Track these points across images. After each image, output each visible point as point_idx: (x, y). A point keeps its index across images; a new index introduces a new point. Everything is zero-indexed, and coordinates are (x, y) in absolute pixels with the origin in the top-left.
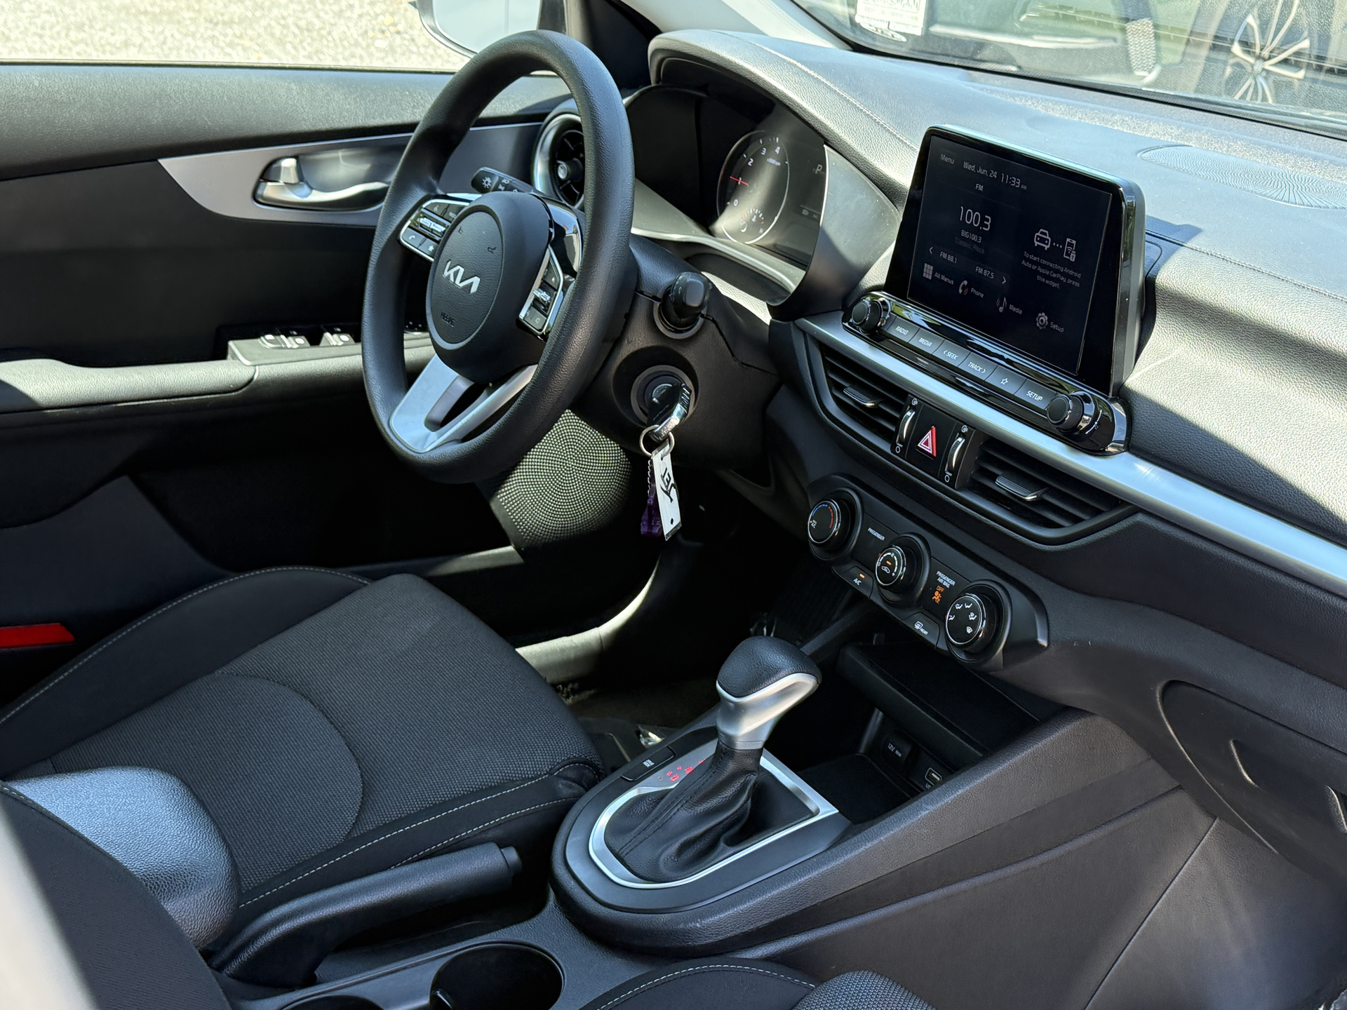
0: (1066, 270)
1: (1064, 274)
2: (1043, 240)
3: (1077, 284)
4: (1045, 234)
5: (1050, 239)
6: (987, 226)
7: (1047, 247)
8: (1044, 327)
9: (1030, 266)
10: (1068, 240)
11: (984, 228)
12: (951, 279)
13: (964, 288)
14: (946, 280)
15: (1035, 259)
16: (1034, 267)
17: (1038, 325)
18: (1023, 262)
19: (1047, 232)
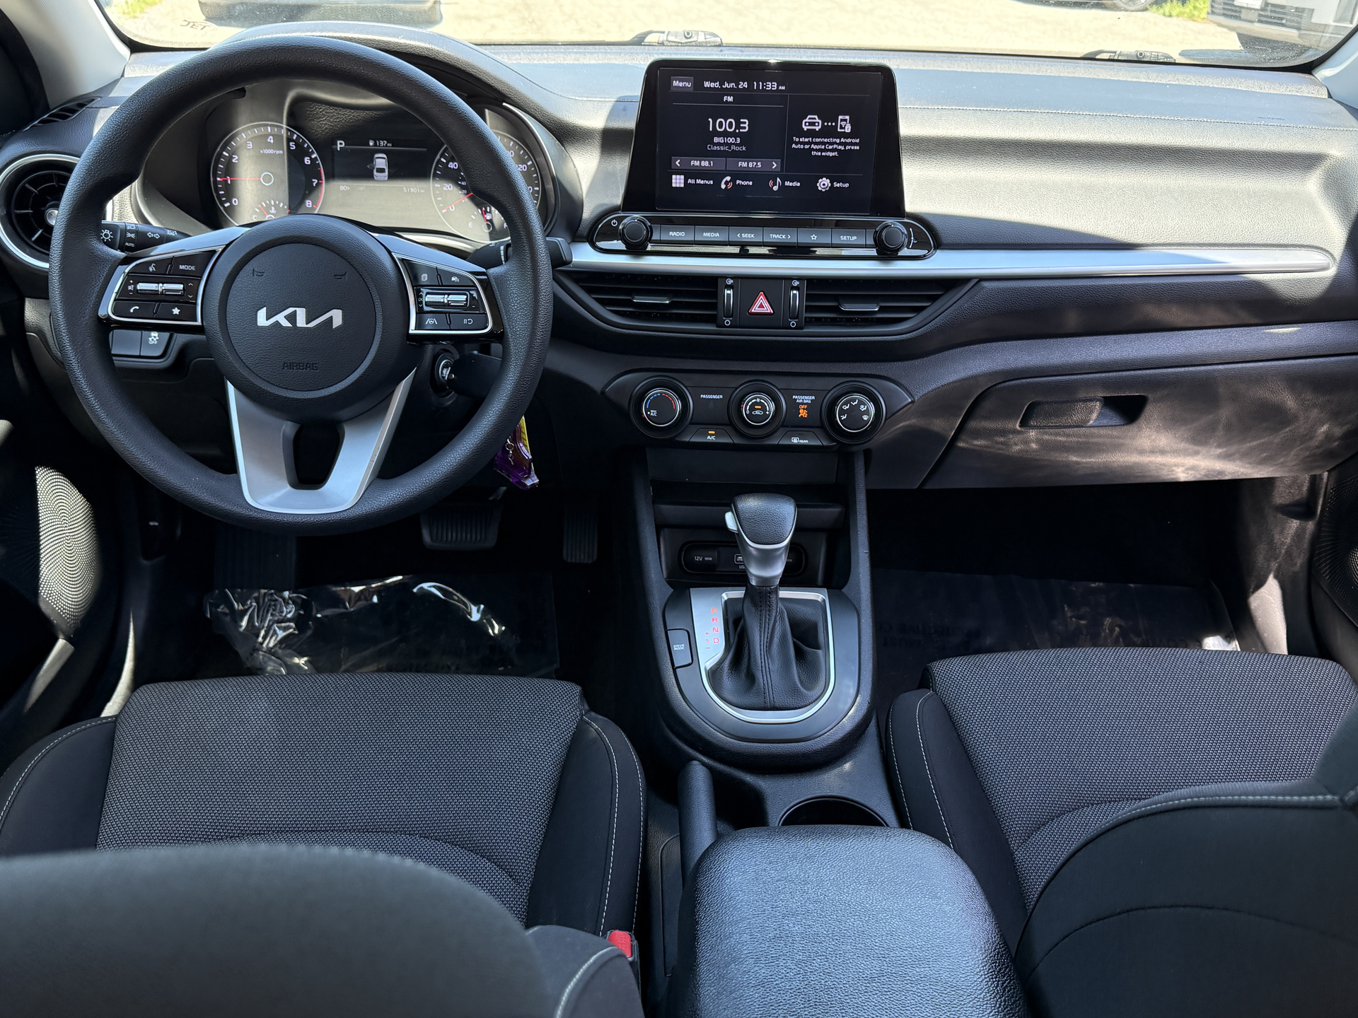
0: (843, 140)
1: (840, 144)
2: (813, 124)
3: (858, 148)
4: (815, 119)
5: (820, 122)
6: (745, 128)
7: (817, 128)
8: (827, 189)
9: (802, 146)
10: (840, 117)
11: (741, 130)
12: (708, 180)
13: (727, 183)
14: (702, 182)
15: (807, 140)
16: (807, 147)
17: (820, 189)
18: (794, 146)
19: (816, 117)
